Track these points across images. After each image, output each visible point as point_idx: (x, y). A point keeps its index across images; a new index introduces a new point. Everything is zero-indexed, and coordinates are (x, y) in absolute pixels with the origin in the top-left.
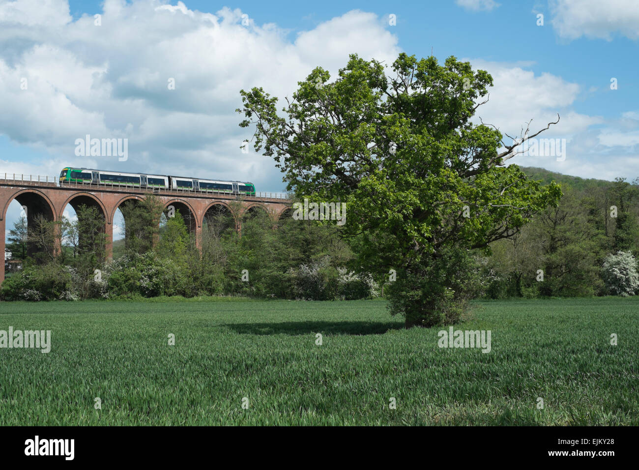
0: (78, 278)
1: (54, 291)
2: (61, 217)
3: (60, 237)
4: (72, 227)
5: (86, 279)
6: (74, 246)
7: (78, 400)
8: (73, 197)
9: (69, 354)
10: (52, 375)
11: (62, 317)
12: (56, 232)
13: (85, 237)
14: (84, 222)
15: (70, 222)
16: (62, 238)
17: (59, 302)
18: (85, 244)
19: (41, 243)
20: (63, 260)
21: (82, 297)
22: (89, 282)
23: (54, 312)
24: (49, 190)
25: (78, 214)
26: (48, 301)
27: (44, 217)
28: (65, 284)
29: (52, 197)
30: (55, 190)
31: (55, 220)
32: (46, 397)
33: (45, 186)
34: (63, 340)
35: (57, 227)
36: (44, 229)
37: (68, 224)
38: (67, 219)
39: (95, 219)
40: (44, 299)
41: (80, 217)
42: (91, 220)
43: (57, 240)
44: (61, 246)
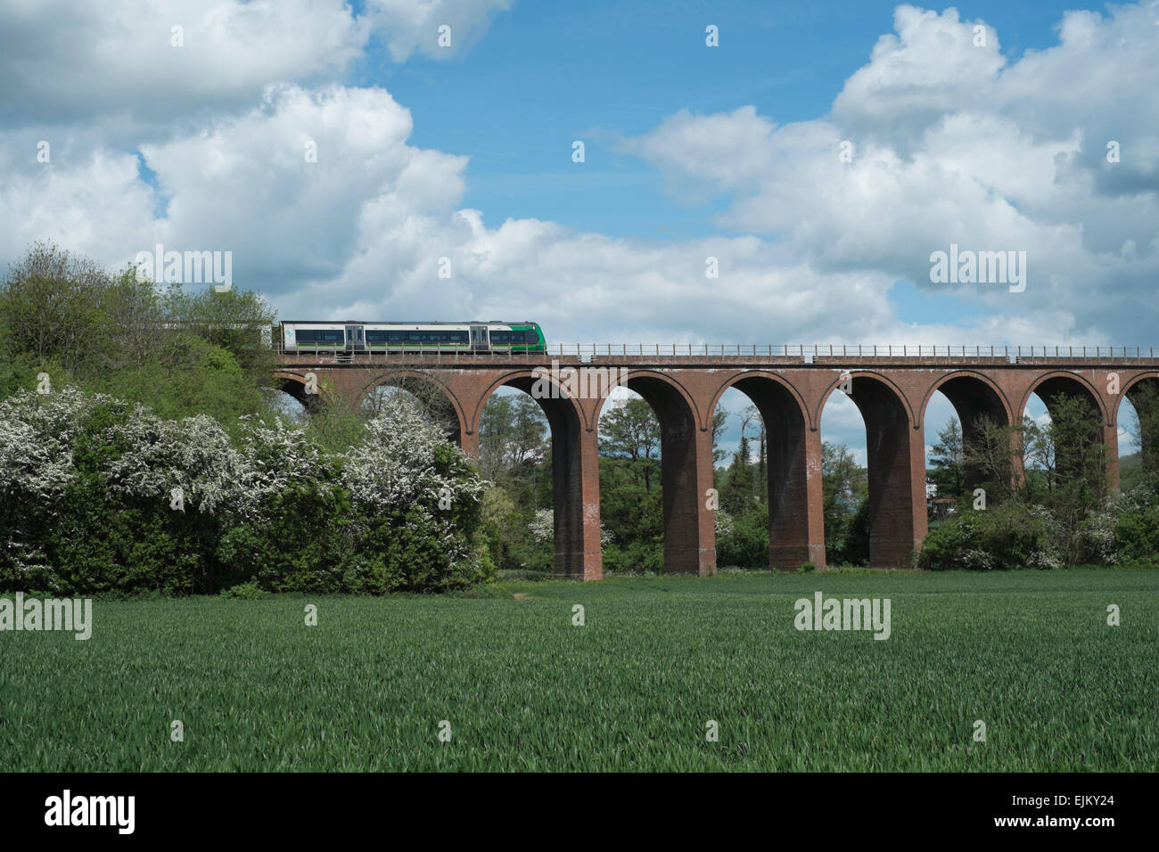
0: (1058, 526)
1: (1015, 551)
2: (1020, 418)
3: (1021, 453)
4: (1043, 435)
5: (1073, 529)
6: (1046, 469)
7: (1086, 751)
8: (1041, 381)
9: (1057, 667)
10: (1033, 704)
11: (1035, 599)
12: (1014, 445)
13: (1067, 452)
14: (1064, 426)
15: (1039, 427)
16: (1025, 457)
17: (1025, 572)
18: (1067, 465)
19: (989, 466)
20: (1030, 494)
21: (1067, 562)
22: (1078, 533)
23: (1018, 589)
24: (997, 371)
25: (1052, 410)
26: (1005, 569)
27: (990, 419)
28: (1034, 539)
29: (1003, 383)
30: (1009, 371)
31: (1010, 424)
32: (1027, 743)
33: (989, 364)
34: (1043, 641)
35: (1015, 436)
36: (993, 440)
37: (1034, 430)
38: (1032, 422)
39: (1085, 418)
40: (998, 566)
41: (1055, 415)
42: (1076, 421)
43: (1015, 460)
44: (1025, 471)
